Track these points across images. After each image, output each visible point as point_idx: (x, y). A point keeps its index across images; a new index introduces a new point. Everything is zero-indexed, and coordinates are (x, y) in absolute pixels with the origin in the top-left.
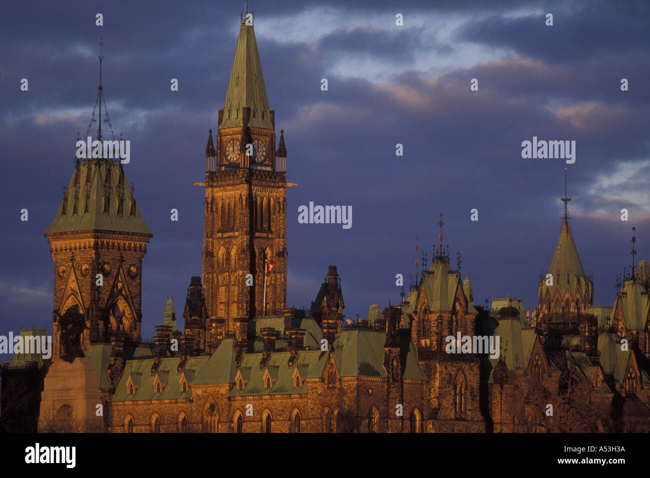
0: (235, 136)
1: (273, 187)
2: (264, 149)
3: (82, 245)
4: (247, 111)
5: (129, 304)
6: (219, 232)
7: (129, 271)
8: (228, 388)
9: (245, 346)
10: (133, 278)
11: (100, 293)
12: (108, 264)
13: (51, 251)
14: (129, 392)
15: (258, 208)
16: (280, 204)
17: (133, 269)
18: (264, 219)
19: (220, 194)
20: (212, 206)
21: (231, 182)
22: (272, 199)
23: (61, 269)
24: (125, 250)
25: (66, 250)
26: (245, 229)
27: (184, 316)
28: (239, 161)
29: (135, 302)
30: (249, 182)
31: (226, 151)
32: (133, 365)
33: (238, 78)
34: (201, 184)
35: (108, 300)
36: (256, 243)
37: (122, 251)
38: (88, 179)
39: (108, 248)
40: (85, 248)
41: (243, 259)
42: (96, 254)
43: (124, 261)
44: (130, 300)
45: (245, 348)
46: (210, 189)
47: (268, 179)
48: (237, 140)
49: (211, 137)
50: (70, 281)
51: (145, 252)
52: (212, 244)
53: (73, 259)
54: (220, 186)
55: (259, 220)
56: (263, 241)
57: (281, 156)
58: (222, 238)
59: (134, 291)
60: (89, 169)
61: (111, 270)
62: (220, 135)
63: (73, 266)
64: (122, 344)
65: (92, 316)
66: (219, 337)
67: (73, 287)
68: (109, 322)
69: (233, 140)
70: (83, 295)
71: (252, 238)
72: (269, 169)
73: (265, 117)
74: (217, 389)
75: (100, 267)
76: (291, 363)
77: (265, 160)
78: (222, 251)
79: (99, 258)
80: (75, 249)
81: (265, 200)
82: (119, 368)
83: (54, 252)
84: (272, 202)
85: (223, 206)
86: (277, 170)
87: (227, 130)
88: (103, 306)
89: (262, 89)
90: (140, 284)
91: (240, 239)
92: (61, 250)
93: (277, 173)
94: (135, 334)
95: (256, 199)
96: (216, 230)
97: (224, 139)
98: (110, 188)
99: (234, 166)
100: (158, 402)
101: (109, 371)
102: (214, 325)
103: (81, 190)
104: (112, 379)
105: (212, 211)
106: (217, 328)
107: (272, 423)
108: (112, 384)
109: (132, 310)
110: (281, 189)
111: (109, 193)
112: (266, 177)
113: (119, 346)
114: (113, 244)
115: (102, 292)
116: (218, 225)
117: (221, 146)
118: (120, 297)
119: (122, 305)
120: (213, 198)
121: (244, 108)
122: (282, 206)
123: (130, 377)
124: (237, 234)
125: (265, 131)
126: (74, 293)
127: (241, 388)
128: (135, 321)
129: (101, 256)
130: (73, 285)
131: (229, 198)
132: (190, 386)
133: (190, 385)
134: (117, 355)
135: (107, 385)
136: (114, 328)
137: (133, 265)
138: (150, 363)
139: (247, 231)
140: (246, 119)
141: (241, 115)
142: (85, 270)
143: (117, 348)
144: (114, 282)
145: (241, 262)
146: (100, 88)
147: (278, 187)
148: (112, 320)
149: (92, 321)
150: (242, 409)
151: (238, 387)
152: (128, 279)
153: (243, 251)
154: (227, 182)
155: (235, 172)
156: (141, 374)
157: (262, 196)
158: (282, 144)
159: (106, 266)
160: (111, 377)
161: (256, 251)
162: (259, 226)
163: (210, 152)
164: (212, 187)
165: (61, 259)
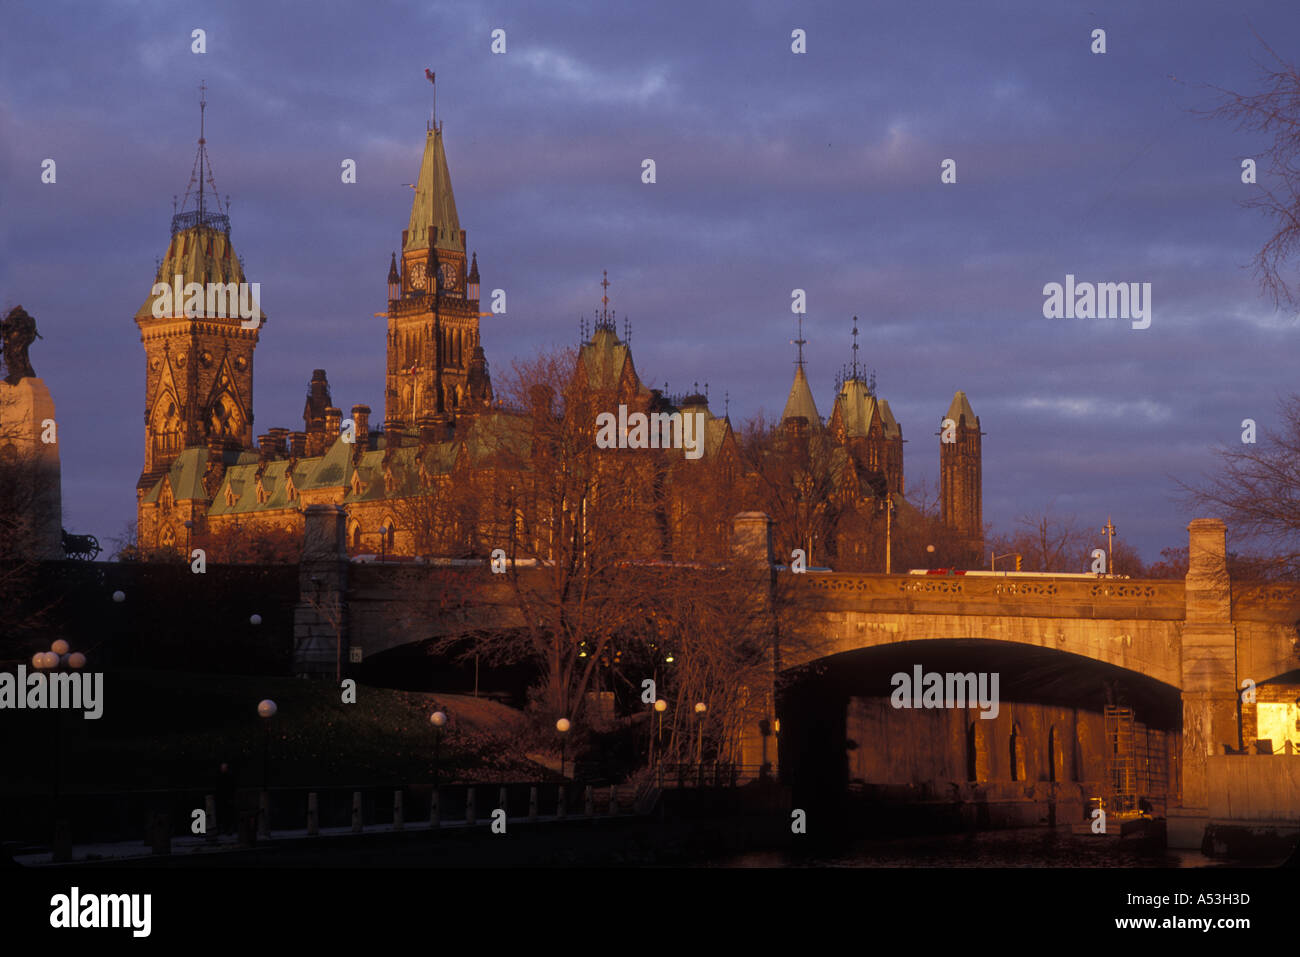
0: (420, 260)
1: (464, 317)
2: (454, 274)
3: (178, 330)
4: (434, 230)
5: (236, 402)
6: (403, 368)
7: (237, 364)
8: (342, 493)
9: (365, 442)
10: (242, 371)
11: (198, 388)
12: (210, 352)
13: (142, 340)
14: (228, 504)
15: (447, 340)
16: (472, 336)
17: (242, 360)
18: (454, 353)
19: (404, 325)
20: (395, 341)
21: (417, 311)
22: (463, 331)
23: (154, 360)
24: (230, 337)
25: (159, 337)
26: (431, 363)
27: (305, 418)
28: (425, 287)
29: (244, 399)
30: (435, 309)
31: (411, 277)
32: (235, 472)
33: (424, 194)
34: (383, 314)
35: (209, 396)
36: (444, 379)
37: (227, 338)
38: (186, 252)
39: (209, 334)
40: (180, 333)
41: (429, 397)
42: (193, 340)
43: (229, 350)
44: (237, 398)
45: (364, 445)
46: (394, 320)
47: (458, 308)
48: (423, 263)
49: (394, 261)
50: (164, 374)
51: (257, 340)
52: (396, 382)
53: (167, 348)
54: (405, 316)
55: (448, 354)
56: (452, 377)
57: (473, 283)
58: (407, 375)
59: (244, 387)
60: (187, 238)
61: (213, 361)
62: (405, 259)
63: (167, 355)
64: (221, 446)
65: (189, 415)
66: (334, 433)
67: (167, 381)
68: (211, 423)
69: (419, 264)
70: (179, 390)
71: (439, 374)
72: (459, 296)
73: (455, 239)
74: (330, 495)
75: (198, 356)
76: (418, 460)
77: (455, 287)
78: (407, 388)
79: (198, 345)
80: (170, 335)
81: (455, 332)
82: (218, 475)
83: (146, 340)
84: (463, 334)
85: (408, 340)
86: (469, 298)
87: (412, 253)
88: (202, 404)
89: (452, 206)
90: (251, 379)
91: (427, 374)
92: (154, 337)
93: (469, 302)
94: (244, 438)
95: (445, 331)
96: (400, 366)
97: (409, 263)
98: (212, 260)
99: (419, 294)
100: (262, 514)
101: (205, 479)
102: (328, 418)
103: (178, 264)
104: (209, 489)
105: (395, 345)
106: (332, 421)
107: (395, 534)
108: (209, 495)
109: (239, 408)
110: (474, 320)
111: (211, 267)
112: (456, 305)
113: (217, 449)
114: (216, 328)
115: (202, 387)
116: (403, 360)
117: (406, 272)
118: (225, 393)
119: (228, 403)
120: (397, 331)
121: (430, 228)
122: (474, 339)
123: (229, 485)
124: (422, 369)
125: (455, 254)
126: (168, 389)
127: (358, 493)
128: (245, 424)
129: (200, 342)
130: (167, 379)
131: (413, 329)
132: (298, 494)
133: (299, 490)
134: (214, 459)
135: (202, 496)
136: (217, 432)
137: (242, 356)
138: (254, 468)
139: (433, 366)
140: (433, 240)
141: (427, 236)
142: (182, 360)
143: (214, 452)
144: (218, 374)
145: (427, 401)
146: (202, 142)
147: (470, 317)
148: (215, 421)
149: (189, 422)
150: (359, 518)
151: (354, 492)
152: (235, 372)
153: (429, 388)
154: (412, 312)
155: (421, 300)
156: (243, 482)
157: (451, 327)
158: (475, 269)
159: (207, 355)
160: (207, 486)
161: (445, 388)
162: (448, 361)
163: (393, 278)
164: (396, 317)
165: (154, 349)
